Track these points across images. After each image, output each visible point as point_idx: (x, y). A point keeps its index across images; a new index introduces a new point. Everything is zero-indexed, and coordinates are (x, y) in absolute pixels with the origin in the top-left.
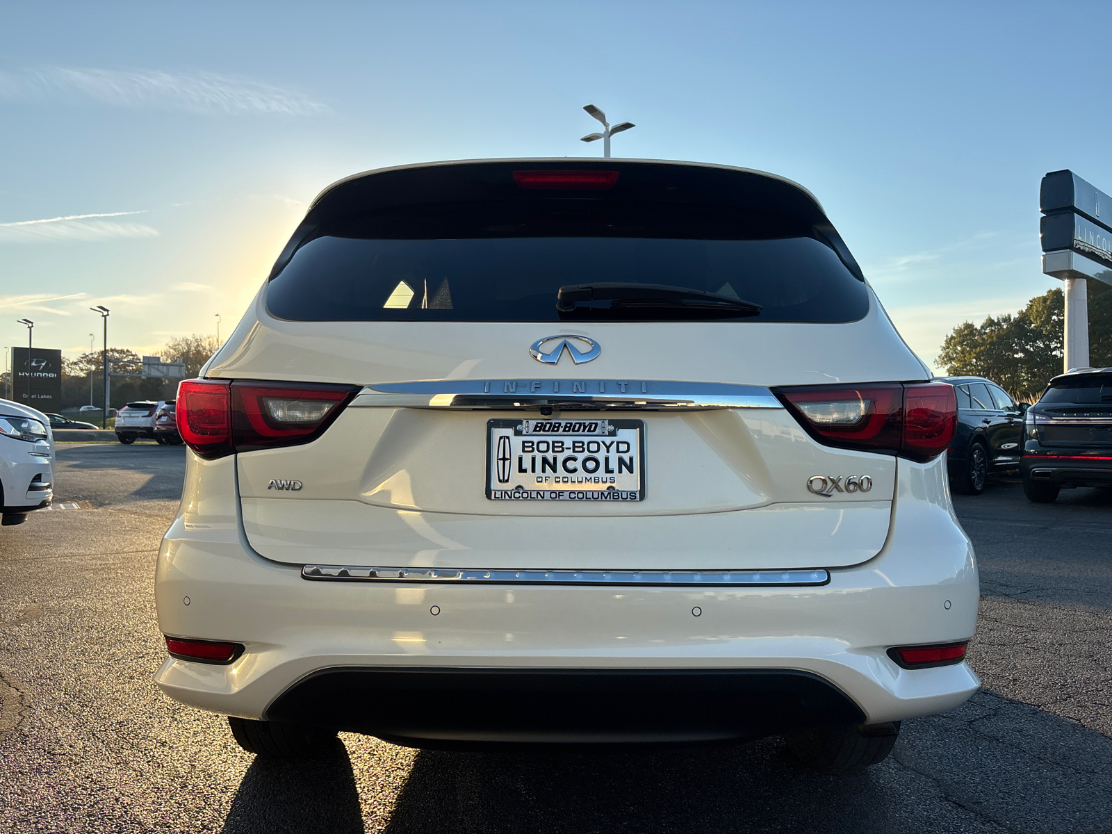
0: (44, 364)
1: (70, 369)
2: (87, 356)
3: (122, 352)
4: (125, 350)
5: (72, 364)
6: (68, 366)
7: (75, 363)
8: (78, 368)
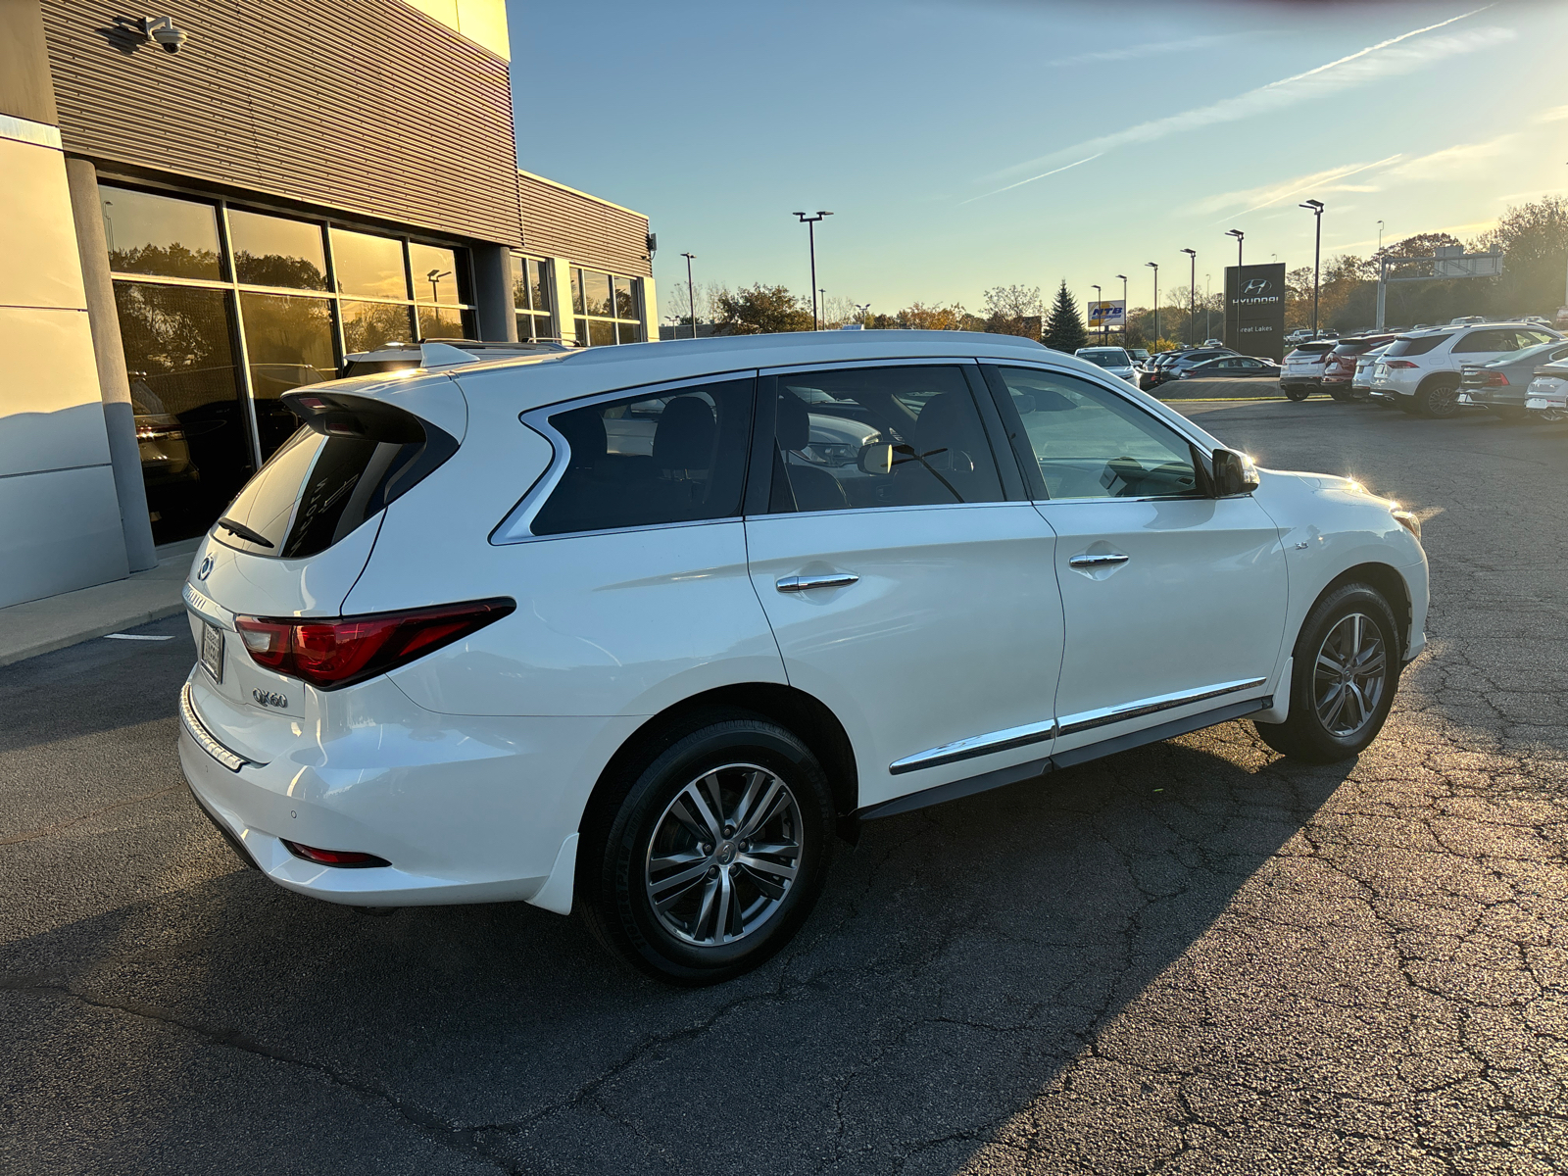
0: (1262, 286)
1: (1361, 273)
2: (1386, 251)
3: (1435, 237)
4: (1440, 234)
5: (1364, 265)
6: (1359, 268)
7: (1369, 264)
8: (1372, 270)
